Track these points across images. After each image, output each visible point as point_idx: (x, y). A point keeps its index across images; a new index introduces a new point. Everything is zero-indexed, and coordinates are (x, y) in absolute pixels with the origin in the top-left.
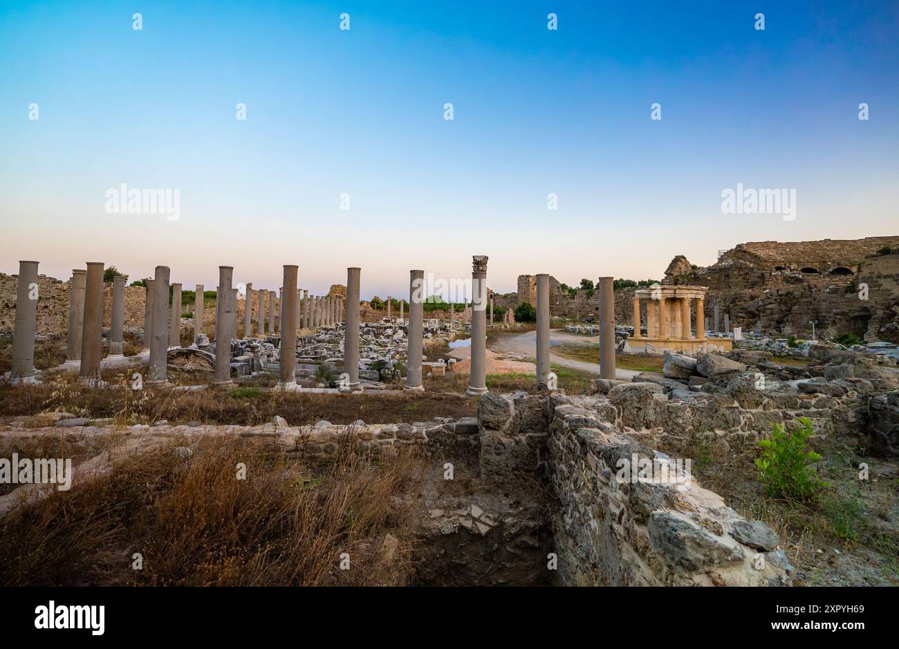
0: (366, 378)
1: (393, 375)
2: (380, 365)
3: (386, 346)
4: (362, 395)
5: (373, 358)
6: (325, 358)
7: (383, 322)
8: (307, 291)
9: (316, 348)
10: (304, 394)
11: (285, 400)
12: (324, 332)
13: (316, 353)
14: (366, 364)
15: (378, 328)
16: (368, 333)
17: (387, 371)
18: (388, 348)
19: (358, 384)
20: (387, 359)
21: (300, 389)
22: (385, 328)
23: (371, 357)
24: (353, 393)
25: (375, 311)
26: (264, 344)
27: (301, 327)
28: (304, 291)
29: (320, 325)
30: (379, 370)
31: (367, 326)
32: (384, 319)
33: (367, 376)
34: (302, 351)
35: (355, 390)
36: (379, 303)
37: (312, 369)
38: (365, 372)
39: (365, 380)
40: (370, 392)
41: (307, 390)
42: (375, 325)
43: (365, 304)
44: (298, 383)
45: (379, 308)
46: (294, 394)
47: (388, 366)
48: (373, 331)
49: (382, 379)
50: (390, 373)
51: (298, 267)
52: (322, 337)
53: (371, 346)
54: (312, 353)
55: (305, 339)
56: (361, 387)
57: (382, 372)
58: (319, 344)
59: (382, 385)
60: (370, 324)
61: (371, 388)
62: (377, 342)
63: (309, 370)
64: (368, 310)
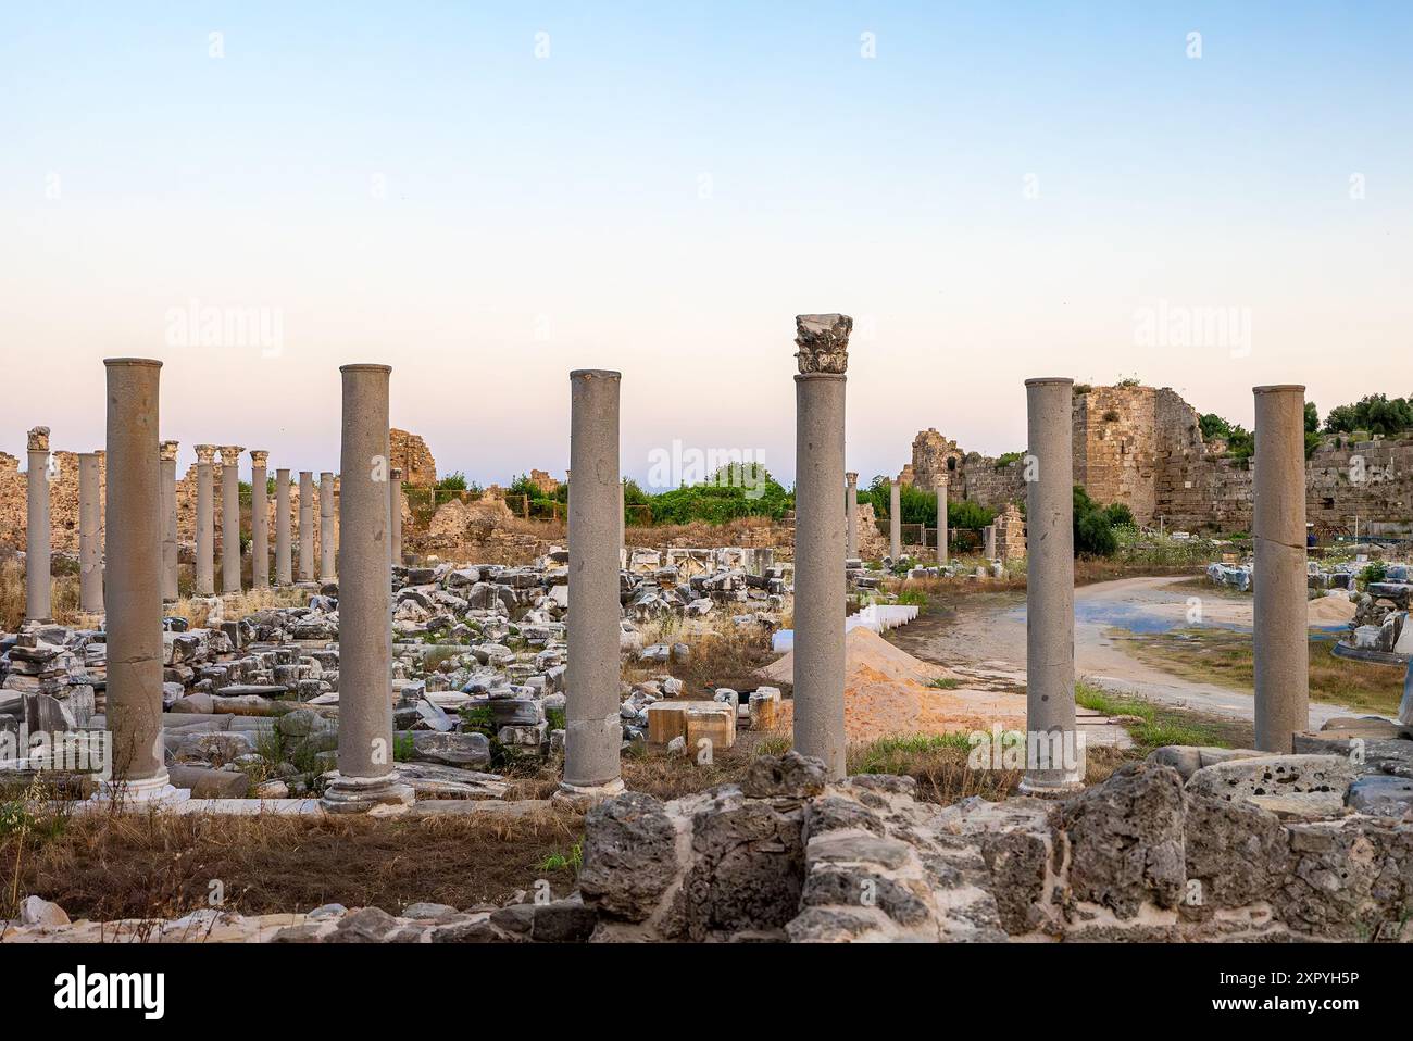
0: (443, 762)
1: (545, 748)
2: (496, 714)
3: (542, 647)
4: (403, 819)
5: (476, 690)
6: (310, 691)
7: (548, 561)
8: (265, 454)
9: (283, 658)
10: (189, 818)
11: (114, 840)
12: (324, 599)
13: (279, 676)
14: (448, 711)
15: (522, 583)
16: (484, 600)
17: (519, 733)
18: (545, 653)
19: (391, 783)
20: (525, 693)
21: (182, 802)
22: (551, 583)
23: (469, 685)
24: (374, 812)
25: (523, 523)
26: (94, 646)
27: (247, 584)
28: (254, 455)
29: (317, 578)
30: (493, 731)
31: (484, 576)
32: (555, 550)
33: (445, 754)
34: (231, 670)
35: (379, 801)
36: (539, 495)
37: (247, 733)
38: (442, 741)
39: (436, 768)
40: (435, 810)
41: (201, 805)
42: (512, 572)
43: (489, 499)
44: (177, 782)
45: (538, 512)
46: (148, 820)
47: (524, 716)
48: (504, 595)
49: (499, 761)
50: (530, 740)
51: (159, 365)
52: (314, 617)
53: (486, 649)
54: (264, 672)
55: (244, 628)
56: (406, 791)
57: (503, 737)
58: (298, 645)
59: (497, 784)
60: (498, 570)
61: (454, 795)
62: (514, 632)
63: (241, 736)
64: (498, 519)
